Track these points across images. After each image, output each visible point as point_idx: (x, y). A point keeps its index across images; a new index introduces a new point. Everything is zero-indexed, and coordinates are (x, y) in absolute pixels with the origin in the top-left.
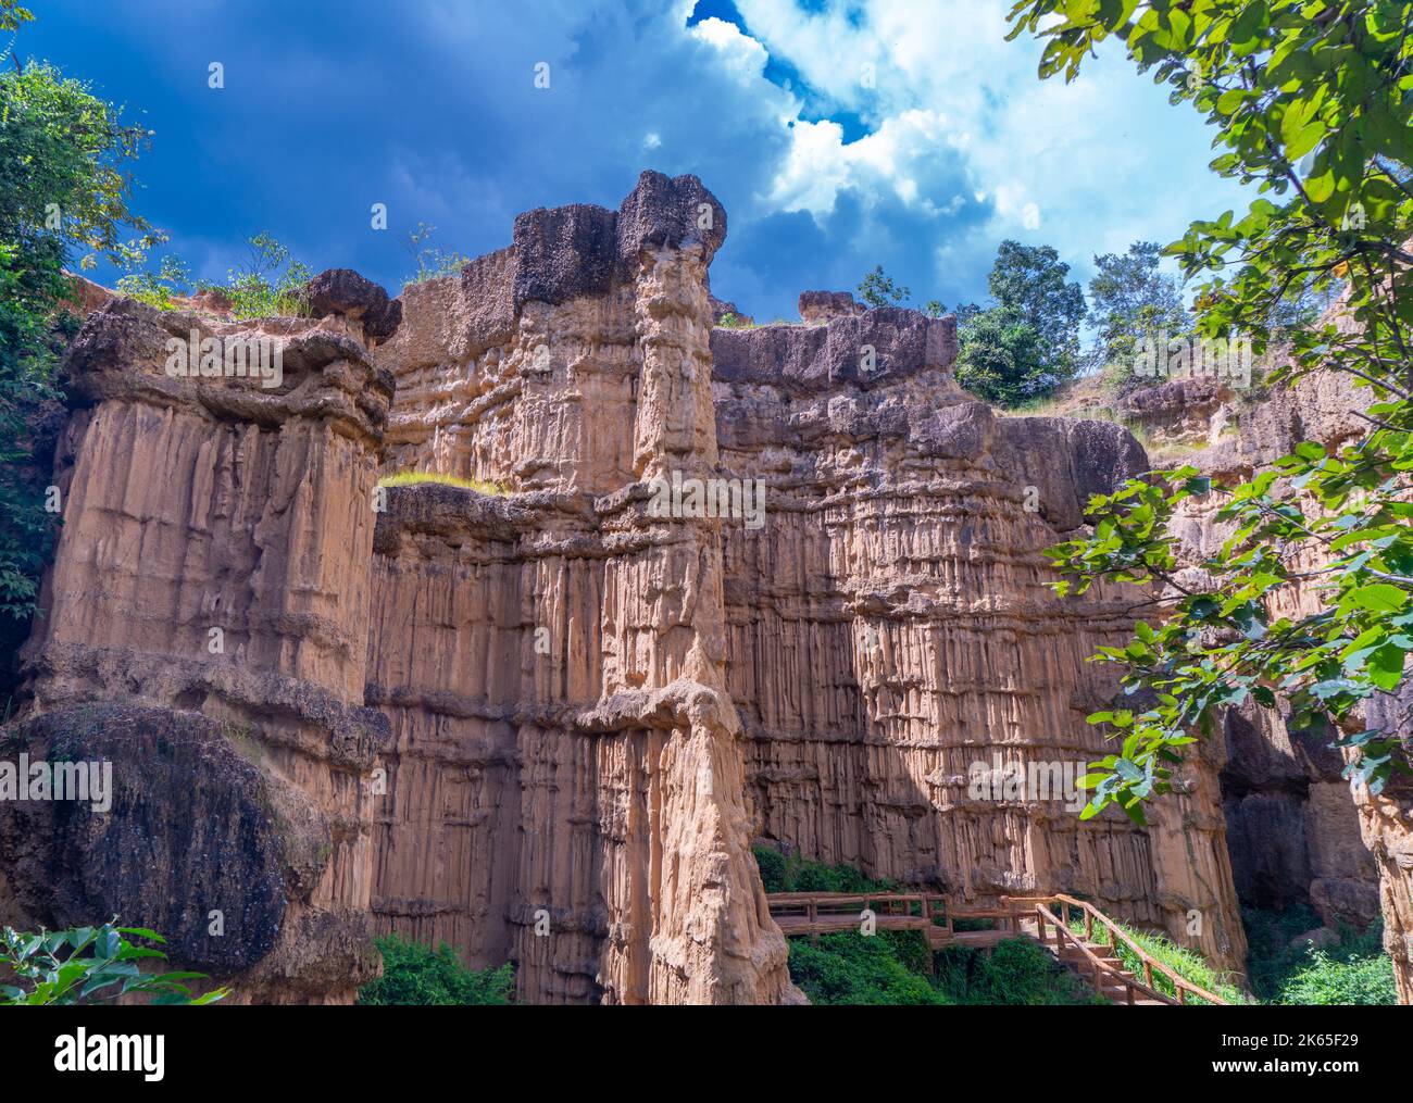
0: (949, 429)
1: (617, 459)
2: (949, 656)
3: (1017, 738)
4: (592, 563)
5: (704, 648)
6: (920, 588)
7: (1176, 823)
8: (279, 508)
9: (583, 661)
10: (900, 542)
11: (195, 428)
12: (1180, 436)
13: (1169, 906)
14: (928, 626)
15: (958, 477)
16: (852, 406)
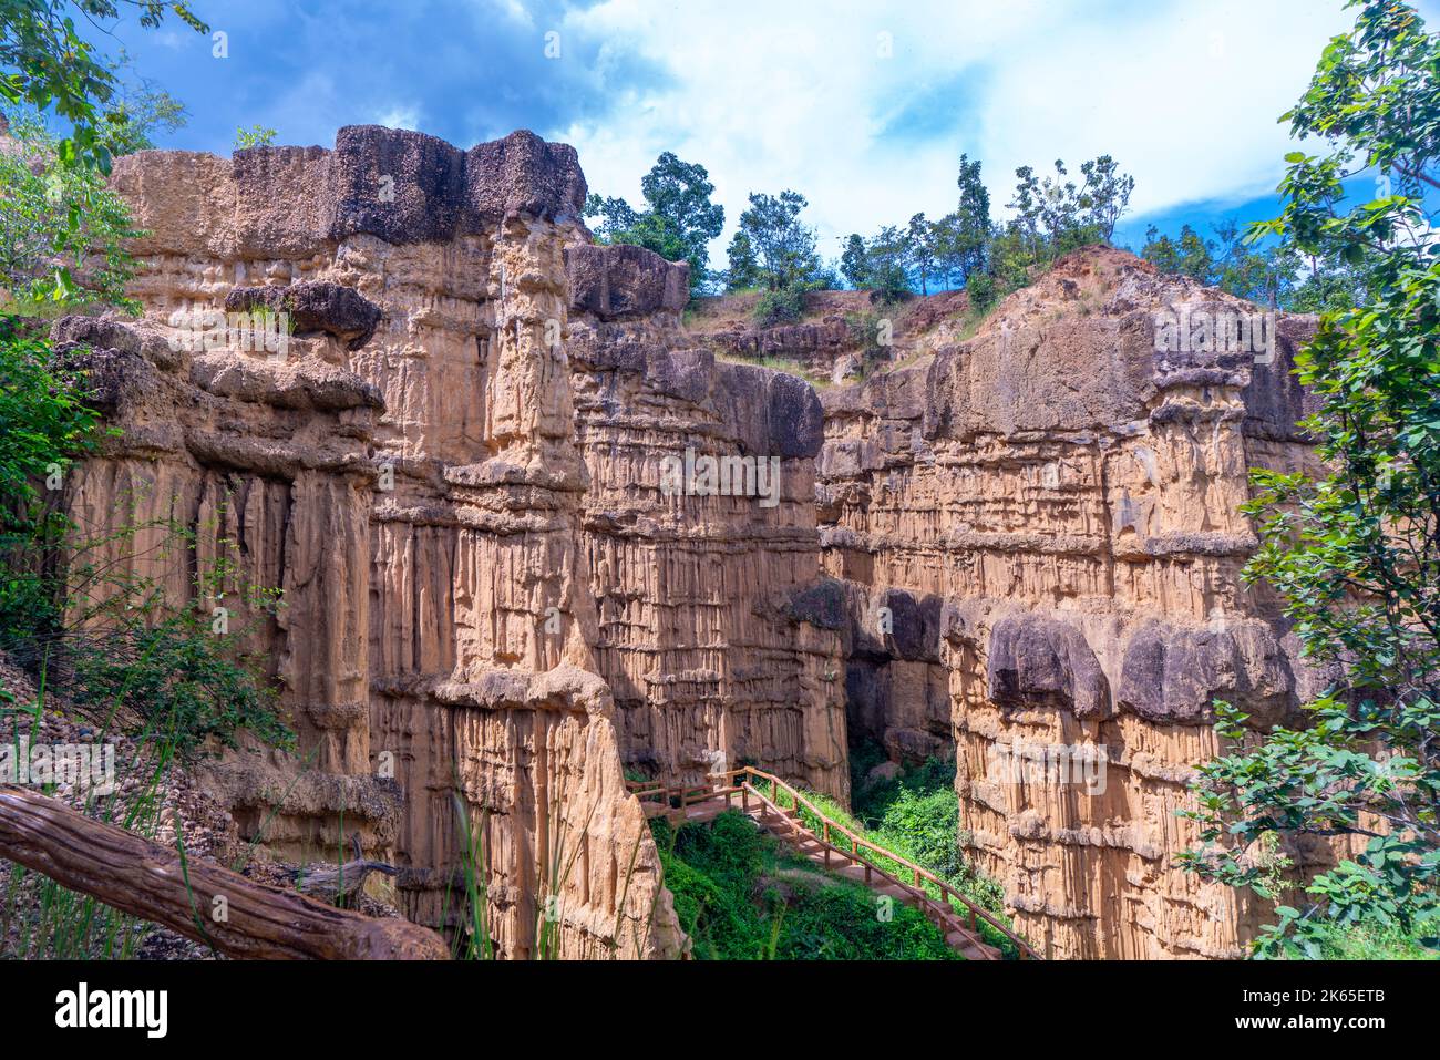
0: (682, 373)
1: (464, 424)
2: (669, 574)
3: (718, 643)
4: (440, 532)
5: (583, 632)
6: (648, 513)
7: (823, 703)
8: (303, 581)
9: (435, 632)
10: (631, 469)
11: (184, 482)
12: (810, 371)
13: (812, 765)
14: (653, 547)
15: (685, 417)
16: (593, 336)
